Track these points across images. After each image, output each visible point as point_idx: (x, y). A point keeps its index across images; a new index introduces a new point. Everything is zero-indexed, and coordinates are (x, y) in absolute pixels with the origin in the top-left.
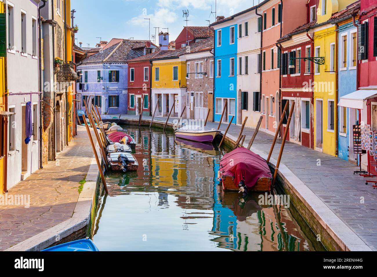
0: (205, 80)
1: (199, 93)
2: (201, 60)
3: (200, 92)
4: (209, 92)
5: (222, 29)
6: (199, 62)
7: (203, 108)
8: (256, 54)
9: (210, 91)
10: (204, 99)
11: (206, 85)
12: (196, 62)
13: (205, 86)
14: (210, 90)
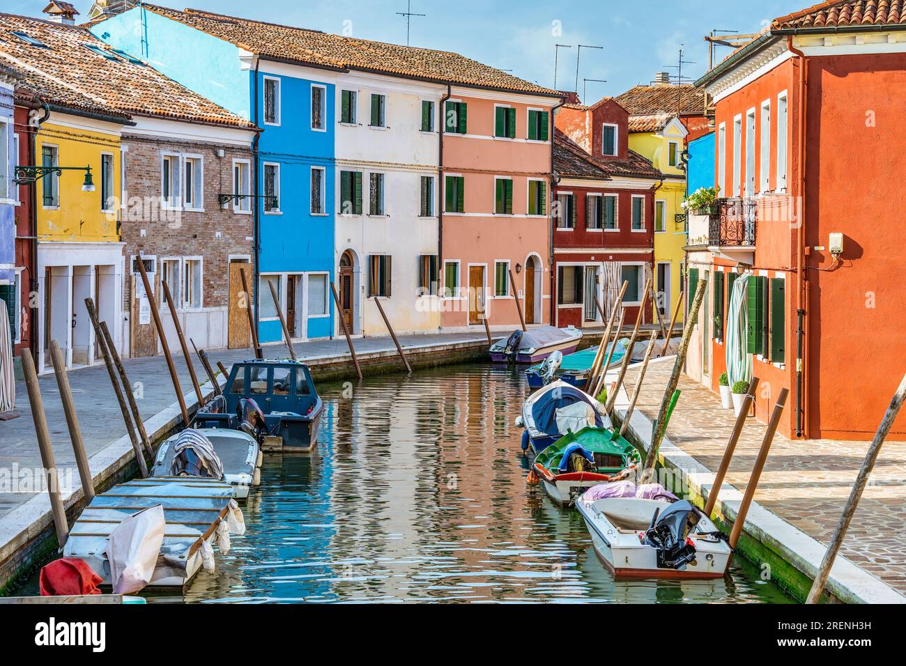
0: (211, 219)
1: (183, 260)
2: (191, 150)
3: (186, 258)
4: (231, 257)
5: (283, 78)
6: (184, 156)
7: (201, 308)
8: (416, 174)
9: (233, 253)
10: (206, 281)
11: (218, 234)
12: (165, 153)
13: (211, 239)
14: (234, 249)
